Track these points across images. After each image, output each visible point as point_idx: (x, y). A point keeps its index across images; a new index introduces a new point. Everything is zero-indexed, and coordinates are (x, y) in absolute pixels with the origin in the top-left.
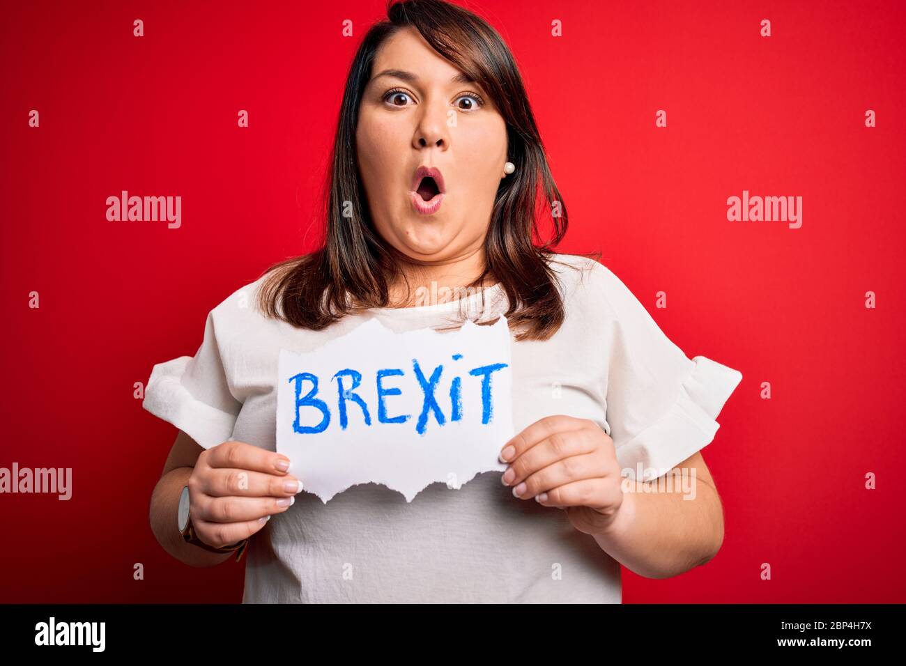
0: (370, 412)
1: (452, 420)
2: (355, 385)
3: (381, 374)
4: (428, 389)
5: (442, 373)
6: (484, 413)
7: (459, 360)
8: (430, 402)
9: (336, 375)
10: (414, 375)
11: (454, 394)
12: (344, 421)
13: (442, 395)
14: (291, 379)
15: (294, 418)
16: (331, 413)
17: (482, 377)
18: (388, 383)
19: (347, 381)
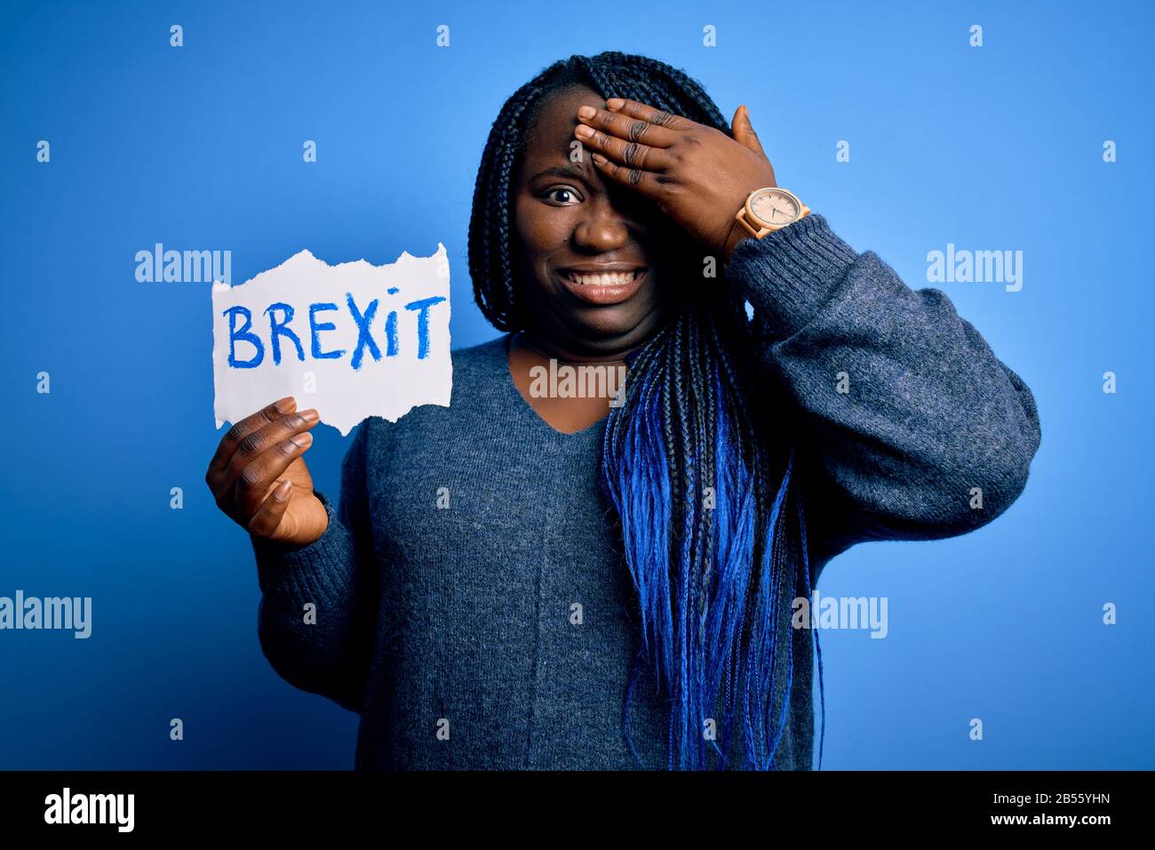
0: (303, 347)
1: (388, 355)
2: (288, 319)
3: (315, 308)
4: (363, 323)
5: (378, 308)
6: (420, 348)
7: (395, 294)
8: (365, 337)
9: (268, 310)
10: (348, 310)
11: (390, 328)
12: (277, 357)
13: (377, 330)
14: (225, 313)
15: (229, 352)
16: (265, 347)
17: (419, 311)
18: (321, 317)
19: (280, 316)
